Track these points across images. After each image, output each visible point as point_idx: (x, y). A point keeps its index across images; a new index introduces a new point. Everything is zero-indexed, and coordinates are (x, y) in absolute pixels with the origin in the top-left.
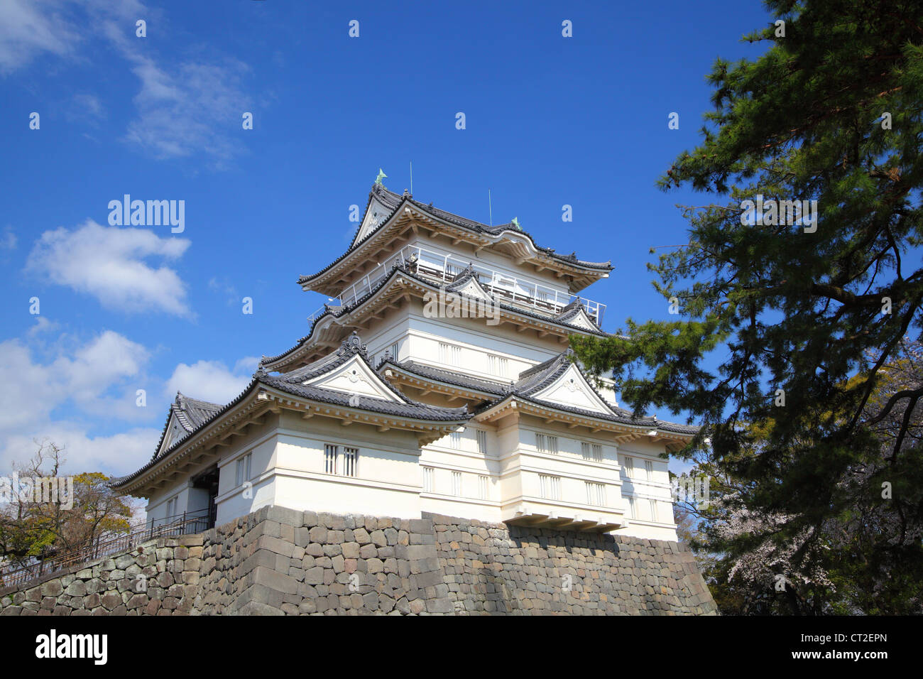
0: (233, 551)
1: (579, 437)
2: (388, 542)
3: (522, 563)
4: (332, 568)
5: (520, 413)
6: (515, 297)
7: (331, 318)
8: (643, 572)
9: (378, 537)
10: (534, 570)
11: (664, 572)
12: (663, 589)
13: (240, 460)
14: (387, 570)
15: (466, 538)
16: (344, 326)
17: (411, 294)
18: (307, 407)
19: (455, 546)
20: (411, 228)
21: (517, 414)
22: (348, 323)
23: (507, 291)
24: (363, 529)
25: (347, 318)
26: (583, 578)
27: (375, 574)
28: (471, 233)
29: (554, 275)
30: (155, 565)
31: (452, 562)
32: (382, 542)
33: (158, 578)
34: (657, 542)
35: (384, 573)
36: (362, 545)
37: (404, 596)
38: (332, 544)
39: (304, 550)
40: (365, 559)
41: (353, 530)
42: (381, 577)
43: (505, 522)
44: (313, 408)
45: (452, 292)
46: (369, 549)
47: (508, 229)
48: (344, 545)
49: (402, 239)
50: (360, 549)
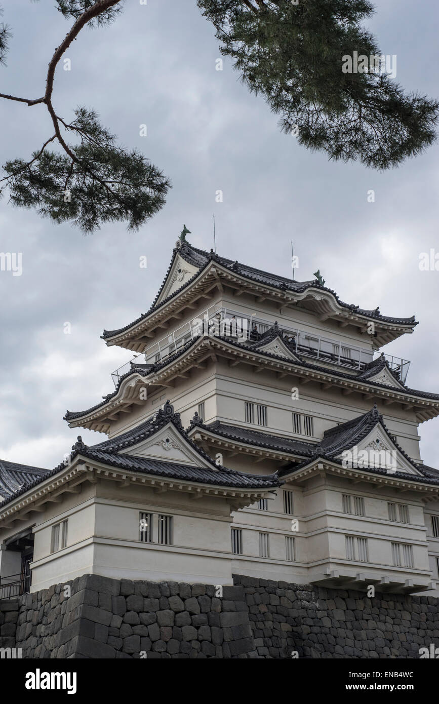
0: (51, 618)
1: (385, 498)
2: (201, 610)
3: (330, 626)
4: (148, 636)
5: (327, 474)
6: (320, 354)
7: (137, 376)
9: (192, 604)
10: (342, 632)
13: (56, 526)
14: (201, 638)
15: (275, 600)
16: (150, 384)
17: (217, 354)
18: (124, 477)
19: (263, 609)
20: (217, 286)
21: (323, 475)
22: (154, 382)
23: (311, 349)
24: (177, 596)
25: (153, 376)
26: (390, 641)
27: (189, 641)
28: (275, 291)
29: (357, 330)
31: (261, 625)
32: (196, 608)
35: (198, 640)
36: (176, 613)
38: (147, 612)
39: (122, 618)
40: (180, 627)
41: (168, 597)
42: (195, 645)
43: (312, 583)
44: (129, 478)
45: (258, 352)
46: (184, 617)
47: (312, 286)
48: (160, 613)
49: (207, 297)
50: (175, 617)
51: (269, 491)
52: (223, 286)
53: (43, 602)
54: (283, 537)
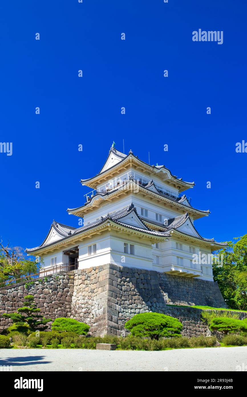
0: (92, 278)
1: (189, 245)
2: (144, 278)
3: (170, 287)
4: (129, 286)
6: (164, 193)
8: (205, 291)
9: (142, 276)
10: (174, 289)
11: (211, 292)
12: (211, 297)
16: (105, 199)
22: (107, 199)
23: (161, 191)
24: (137, 273)
25: (106, 196)
26: (188, 293)
27: (141, 289)
28: (151, 168)
29: (174, 186)
30: (59, 281)
33: (61, 285)
34: (208, 281)
35: (144, 288)
37: (151, 297)
38: (128, 278)
39: (121, 279)
40: (138, 283)
41: (134, 273)
42: (143, 290)
43: (164, 272)
44: (123, 230)
45: (148, 190)
46: (139, 280)
47: (163, 167)
48: (132, 278)
49: (125, 169)
50: (137, 280)
51: (166, 238)
52: (132, 164)
53: (87, 273)
54: (156, 256)
